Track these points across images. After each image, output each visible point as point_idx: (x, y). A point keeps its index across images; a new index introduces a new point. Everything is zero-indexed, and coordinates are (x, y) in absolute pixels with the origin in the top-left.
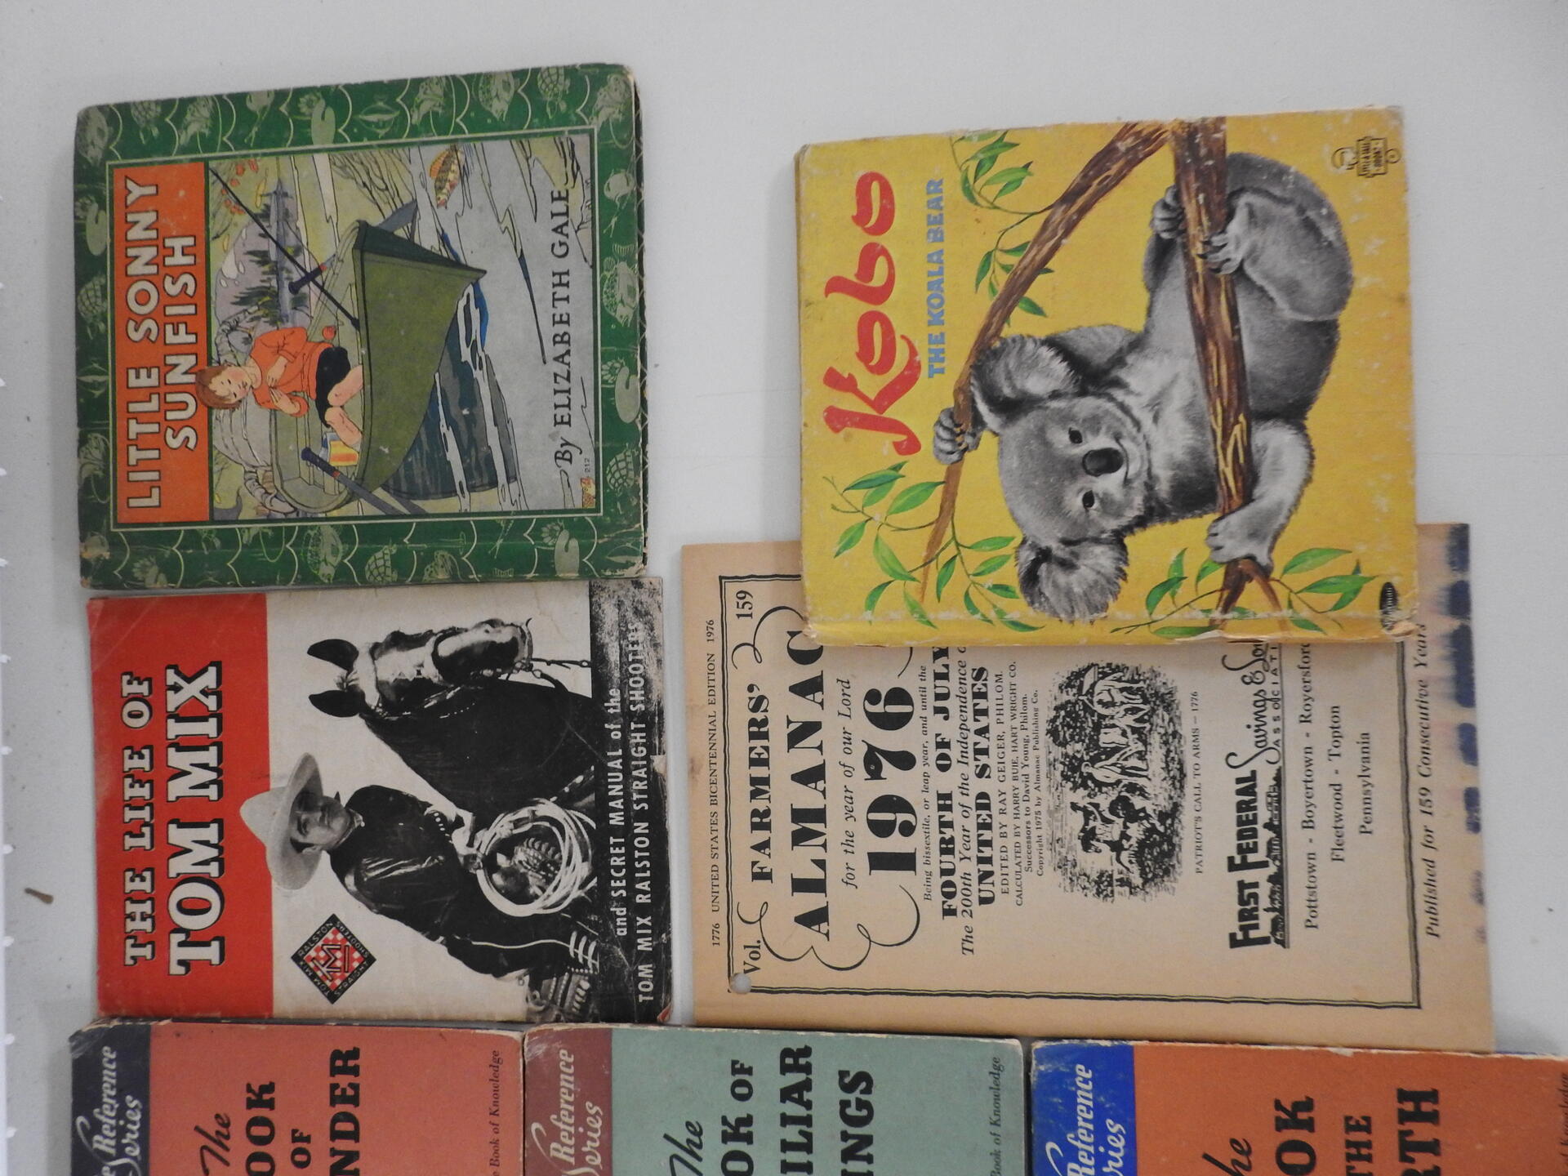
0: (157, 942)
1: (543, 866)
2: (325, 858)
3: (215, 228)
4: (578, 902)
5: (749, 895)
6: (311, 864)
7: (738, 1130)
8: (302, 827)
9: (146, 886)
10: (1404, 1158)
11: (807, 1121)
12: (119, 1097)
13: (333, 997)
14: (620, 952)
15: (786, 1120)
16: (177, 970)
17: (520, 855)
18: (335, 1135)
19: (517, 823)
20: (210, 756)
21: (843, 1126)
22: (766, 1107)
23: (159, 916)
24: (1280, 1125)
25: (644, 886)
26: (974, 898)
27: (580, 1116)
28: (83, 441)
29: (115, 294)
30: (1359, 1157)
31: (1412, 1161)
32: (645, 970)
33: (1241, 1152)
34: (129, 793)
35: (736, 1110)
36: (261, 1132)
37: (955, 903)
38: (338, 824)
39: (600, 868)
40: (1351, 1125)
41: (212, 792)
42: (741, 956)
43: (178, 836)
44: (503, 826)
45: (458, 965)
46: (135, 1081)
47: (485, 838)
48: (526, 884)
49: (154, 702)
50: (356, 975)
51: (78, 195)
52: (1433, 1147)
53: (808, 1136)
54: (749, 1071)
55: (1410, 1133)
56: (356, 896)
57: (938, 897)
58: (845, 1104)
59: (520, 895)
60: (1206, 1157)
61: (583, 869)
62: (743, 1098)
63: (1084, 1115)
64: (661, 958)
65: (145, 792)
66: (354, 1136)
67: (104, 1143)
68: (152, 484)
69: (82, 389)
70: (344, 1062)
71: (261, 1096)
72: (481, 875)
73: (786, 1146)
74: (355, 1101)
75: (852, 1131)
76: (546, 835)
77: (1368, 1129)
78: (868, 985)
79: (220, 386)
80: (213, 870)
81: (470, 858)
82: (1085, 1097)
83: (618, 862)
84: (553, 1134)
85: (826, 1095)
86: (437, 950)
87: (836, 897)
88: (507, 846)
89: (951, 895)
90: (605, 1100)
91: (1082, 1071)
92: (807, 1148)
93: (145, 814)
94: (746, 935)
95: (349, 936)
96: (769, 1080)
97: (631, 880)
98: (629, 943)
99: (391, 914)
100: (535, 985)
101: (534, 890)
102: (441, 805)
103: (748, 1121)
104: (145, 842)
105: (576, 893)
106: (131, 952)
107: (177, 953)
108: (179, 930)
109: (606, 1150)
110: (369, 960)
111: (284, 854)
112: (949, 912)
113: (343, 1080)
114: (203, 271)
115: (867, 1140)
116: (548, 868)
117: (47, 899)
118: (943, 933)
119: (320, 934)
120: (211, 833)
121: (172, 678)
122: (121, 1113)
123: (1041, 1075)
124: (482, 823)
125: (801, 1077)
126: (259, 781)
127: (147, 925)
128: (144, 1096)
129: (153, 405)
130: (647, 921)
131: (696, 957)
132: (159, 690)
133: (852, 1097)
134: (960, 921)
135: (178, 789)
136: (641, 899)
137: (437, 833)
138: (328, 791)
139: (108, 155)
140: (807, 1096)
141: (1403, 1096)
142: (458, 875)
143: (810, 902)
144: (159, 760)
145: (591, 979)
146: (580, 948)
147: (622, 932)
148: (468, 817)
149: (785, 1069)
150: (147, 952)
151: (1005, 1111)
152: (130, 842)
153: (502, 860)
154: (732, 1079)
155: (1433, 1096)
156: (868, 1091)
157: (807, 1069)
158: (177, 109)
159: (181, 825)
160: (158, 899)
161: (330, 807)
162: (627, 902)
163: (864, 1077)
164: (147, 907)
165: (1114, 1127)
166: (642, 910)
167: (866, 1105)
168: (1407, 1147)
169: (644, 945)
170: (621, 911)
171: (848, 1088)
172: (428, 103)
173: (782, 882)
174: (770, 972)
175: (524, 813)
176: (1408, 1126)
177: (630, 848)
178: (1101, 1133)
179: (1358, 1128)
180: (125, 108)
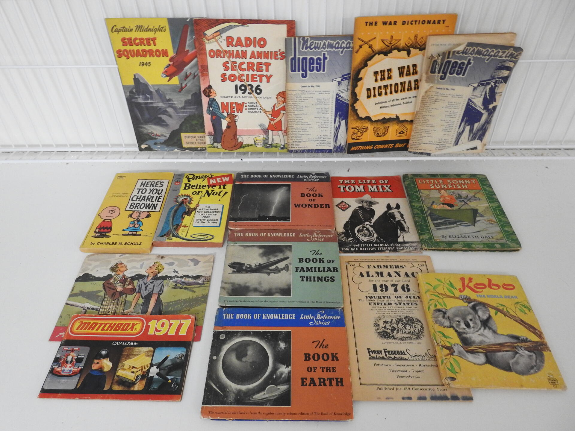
0: (343, 184)
1: (365, 234)
2: (361, 205)
3: (470, 191)
4: (359, 239)
5: (365, 265)
6: (360, 203)
7: (321, 261)
8: (366, 202)
9: (352, 183)
10: (328, 379)
11: (324, 271)
12: (318, 178)
13: (336, 206)
14: (350, 245)
15: (324, 268)
16: (339, 186)
17: (366, 231)
18: (315, 205)
19: (372, 231)
20: (376, 190)
21: (324, 277)
22: (326, 265)
23: (347, 184)
24: (332, 354)
25: (363, 249)
26: (370, 302)
27: (322, 238)
28: (428, 174)
29: (454, 178)
30: (327, 370)
31: (327, 380)
32: (347, 249)
33: (326, 346)
34: (368, 181)
35: (325, 260)
36: (315, 195)
37: (368, 298)
38: (367, 207)
39: (366, 243)
40: (334, 368)
41: (370, 191)
42: (353, 263)
43: (362, 187)
44: (371, 229)
45: (345, 223)
46: (321, 180)
47: (368, 227)
48: (361, 232)
49: (384, 184)
50: (341, 209)
51: (470, 174)
52: (331, 385)
53: (322, 271)
54: (333, 262)
55: (333, 380)
56: (355, 209)
57: (369, 295)
58: (328, 277)
59: (359, 231)
60: (324, 340)
61: (365, 240)
62: (327, 261)
63: (330, 318)
64: (350, 251)
65: (368, 182)
66: (315, 207)
67: (311, 176)
68: (423, 183)
69: (437, 175)
70: (328, 206)
71: (320, 195)
72: (362, 226)
73: (319, 268)
74: (321, 207)
75: (323, 279)
76: (370, 235)
77: (333, 371)
78: (350, 283)
79: (442, 191)
80: (357, 191)
81: (365, 224)
82: (334, 318)
83: (367, 245)
84: (318, 234)
85: (330, 274)
86: (347, 220)
87: (366, 278)
88: (367, 229)
89: (370, 297)
90: (325, 241)
91: (339, 318)
92: (319, 271)
93: (365, 182)
94: (357, 264)
95: (347, 208)
96: (331, 266)
97: (364, 247)
98: (353, 247)
99: (352, 214)
100: (343, 233)
101: (360, 233)
102: (373, 221)
103: (323, 262)
104: (360, 182)
105: (361, 239)
106: (341, 181)
107: (342, 187)
108: (346, 187)
109: (316, 241)
110: (344, 211)
111: (361, 200)
112: (366, 297)
113: (324, 206)
114: (462, 189)
115: (321, 281)
116: (365, 235)
117: (348, 171)
118: (363, 296)
119: (347, 204)
120: (363, 190)
121: (389, 186)
122: (315, 178)
123: (338, 310)
124: (371, 226)
125: (332, 270)
126: (373, 196)
127: (346, 183)
128: (319, 181)
129: (436, 183)
130: (357, 249)
131: (351, 257)
132: (387, 185)
133: (329, 278)
134: (365, 299)
135: (370, 187)
136: (361, 249)
137: (369, 220)
138: (373, 206)
139: (478, 178)
140: (329, 271)
141: (341, 379)
142: (361, 222)
143: (365, 274)
144: (374, 184)
145: (345, 241)
146: (350, 240)
147: (354, 246)
148: (372, 224)
149: (334, 268)
150: (341, 182)
151: (330, 304)
152: (360, 181)
153: (365, 229)
154: (331, 260)
155: (342, 385)
156: (331, 281)
157: (334, 271)
158: (490, 186)
159: (364, 187)
160: (350, 184)
161: (370, 206)
162: (360, 246)
163: (334, 280)
164: (349, 183)
165: (329, 322)
166: (359, 249)
167: (328, 280)
168: (330, 379)
169: (352, 249)
170: (358, 246)
171: (331, 278)
172: (503, 219)
173: (368, 270)
174: (350, 268)
175: (374, 232)
176: (335, 380)
177: (370, 247)
178: (327, 320)
179: (333, 369)
180: (488, 180)
